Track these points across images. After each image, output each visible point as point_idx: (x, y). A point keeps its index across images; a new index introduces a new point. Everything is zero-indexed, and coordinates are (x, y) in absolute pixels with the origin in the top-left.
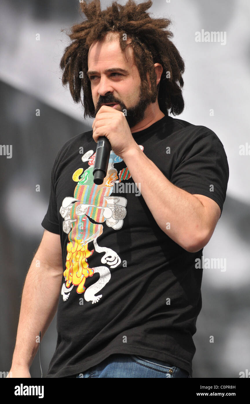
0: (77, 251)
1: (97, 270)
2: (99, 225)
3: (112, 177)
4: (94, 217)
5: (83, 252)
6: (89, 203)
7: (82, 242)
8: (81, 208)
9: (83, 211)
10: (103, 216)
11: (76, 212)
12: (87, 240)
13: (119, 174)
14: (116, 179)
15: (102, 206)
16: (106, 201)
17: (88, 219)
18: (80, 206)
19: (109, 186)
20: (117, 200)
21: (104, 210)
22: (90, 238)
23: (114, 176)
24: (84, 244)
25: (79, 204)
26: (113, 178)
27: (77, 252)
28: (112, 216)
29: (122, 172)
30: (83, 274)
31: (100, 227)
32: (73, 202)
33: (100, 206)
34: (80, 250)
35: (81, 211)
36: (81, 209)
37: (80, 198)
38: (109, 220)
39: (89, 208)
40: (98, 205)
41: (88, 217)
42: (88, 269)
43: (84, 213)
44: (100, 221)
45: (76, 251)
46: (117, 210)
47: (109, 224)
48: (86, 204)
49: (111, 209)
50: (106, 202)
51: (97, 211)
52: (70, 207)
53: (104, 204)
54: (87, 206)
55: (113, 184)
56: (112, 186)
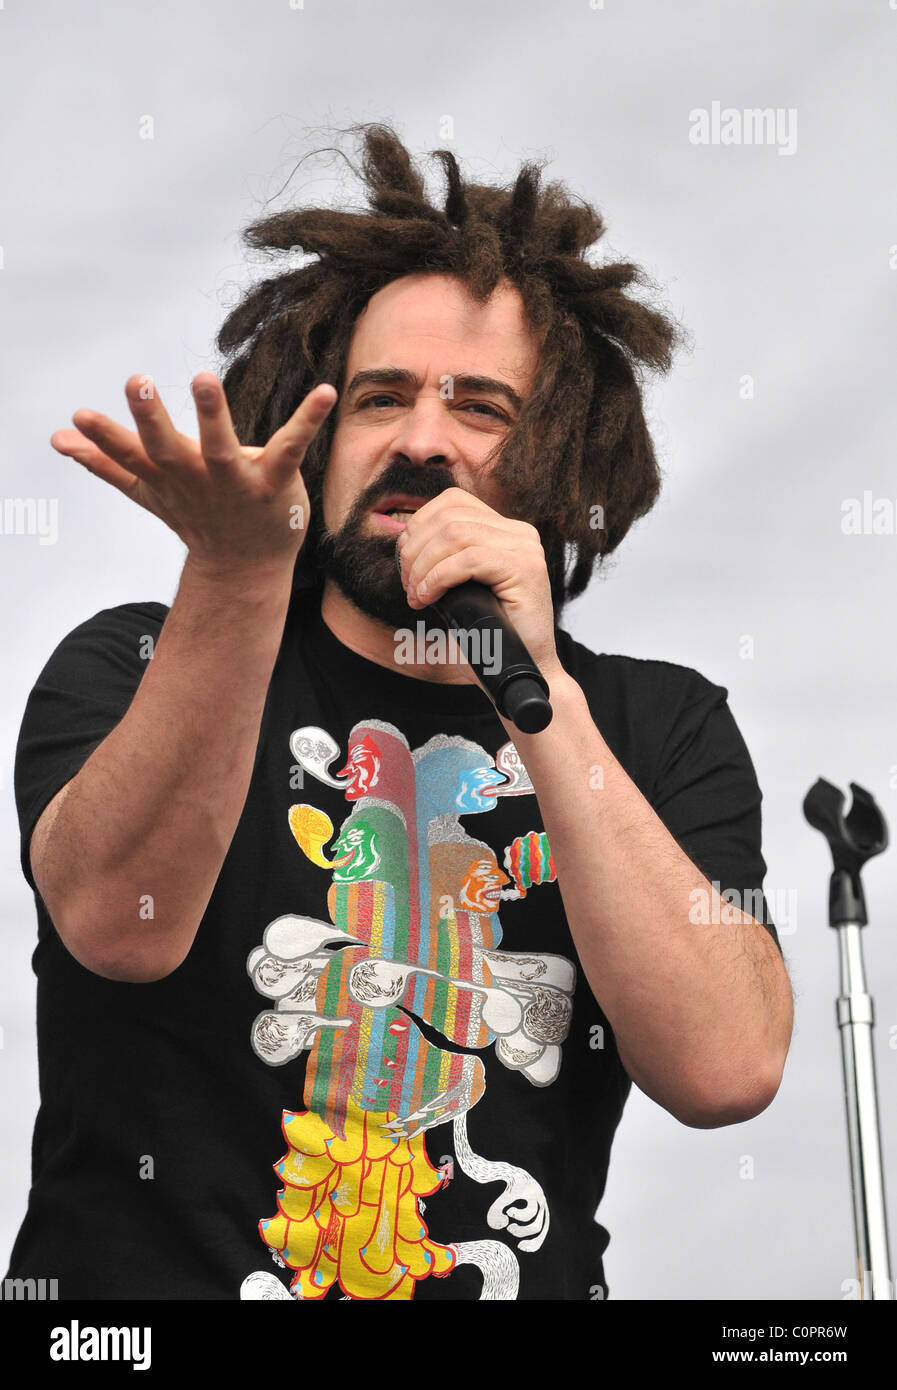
0: (371, 1161)
1: (469, 1252)
2: (466, 1057)
3: (481, 876)
4: (443, 1023)
5: (402, 1166)
6: (412, 960)
7: (394, 1125)
8: (374, 974)
9: (386, 986)
10: (483, 1022)
11: (353, 990)
12: (416, 1116)
13: (508, 863)
14: (498, 883)
15: (470, 979)
16: (485, 964)
17: (415, 1028)
18: (372, 966)
19: (476, 909)
20: (536, 966)
21: (485, 997)
22: (426, 1109)
23: (487, 872)
24: (406, 1134)
25: (363, 955)
26: (486, 879)
27: (367, 1162)
28: (520, 1026)
29: (514, 855)
30: (400, 1263)
31: (472, 1066)
32: (334, 946)
33: (461, 978)
34: (387, 1157)
35: (378, 990)
36: (372, 980)
37: (364, 930)
38: (507, 1039)
39: (412, 979)
40: (454, 971)
41: (418, 1021)
42: (426, 1243)
43: (391, 1000)
44: (472, 1041)
45: (363, 1157)
46: (543, 1002)
47: (508, 1058)
48: (396, 959)
49: (515, 997)
50: (486, 969)
51: (453, 998)
52: (320, 964)
53: (477, 973)
54: (405, 970)
55: (492, 905)
56: (489, 910)
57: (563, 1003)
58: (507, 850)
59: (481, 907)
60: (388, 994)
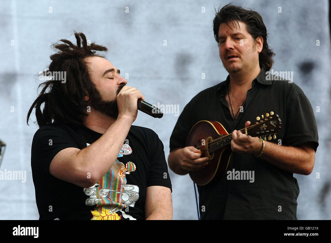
5: (114, 216)
6: (109, 188)
8: (103, 191)
9: (105, 194)
10: (122, 199)
13: (127, 167)
14: (125, 171)
15: (120, 192)
18: (103, 190)
19: (121, 177)
20: (132, 188)
21: (122, 194)
25: (101, 188)
26: (123, 170)
27: (108, 216)
28: (129, 199)
29: (128, 165)
32: (96, 187)
33: (118, 191)
34: (111, 215)
35: (103, 194)
36: (103, 193)
37: (101, 183)
38: (126, 202)
39: (109, 192)
40: (117, 190)
43: (106, 196)
46: (133, 195)
48: (107, 189)
49: (128, 194)
50: (123, 188)
51: (116, 195)
53: (121, 190)
54: (108, 190)
55: (124, 175)
56: (124, 176)
57: (137, 194)
58: (126, 164)
59: (123, 176)
60: (105, 195)
